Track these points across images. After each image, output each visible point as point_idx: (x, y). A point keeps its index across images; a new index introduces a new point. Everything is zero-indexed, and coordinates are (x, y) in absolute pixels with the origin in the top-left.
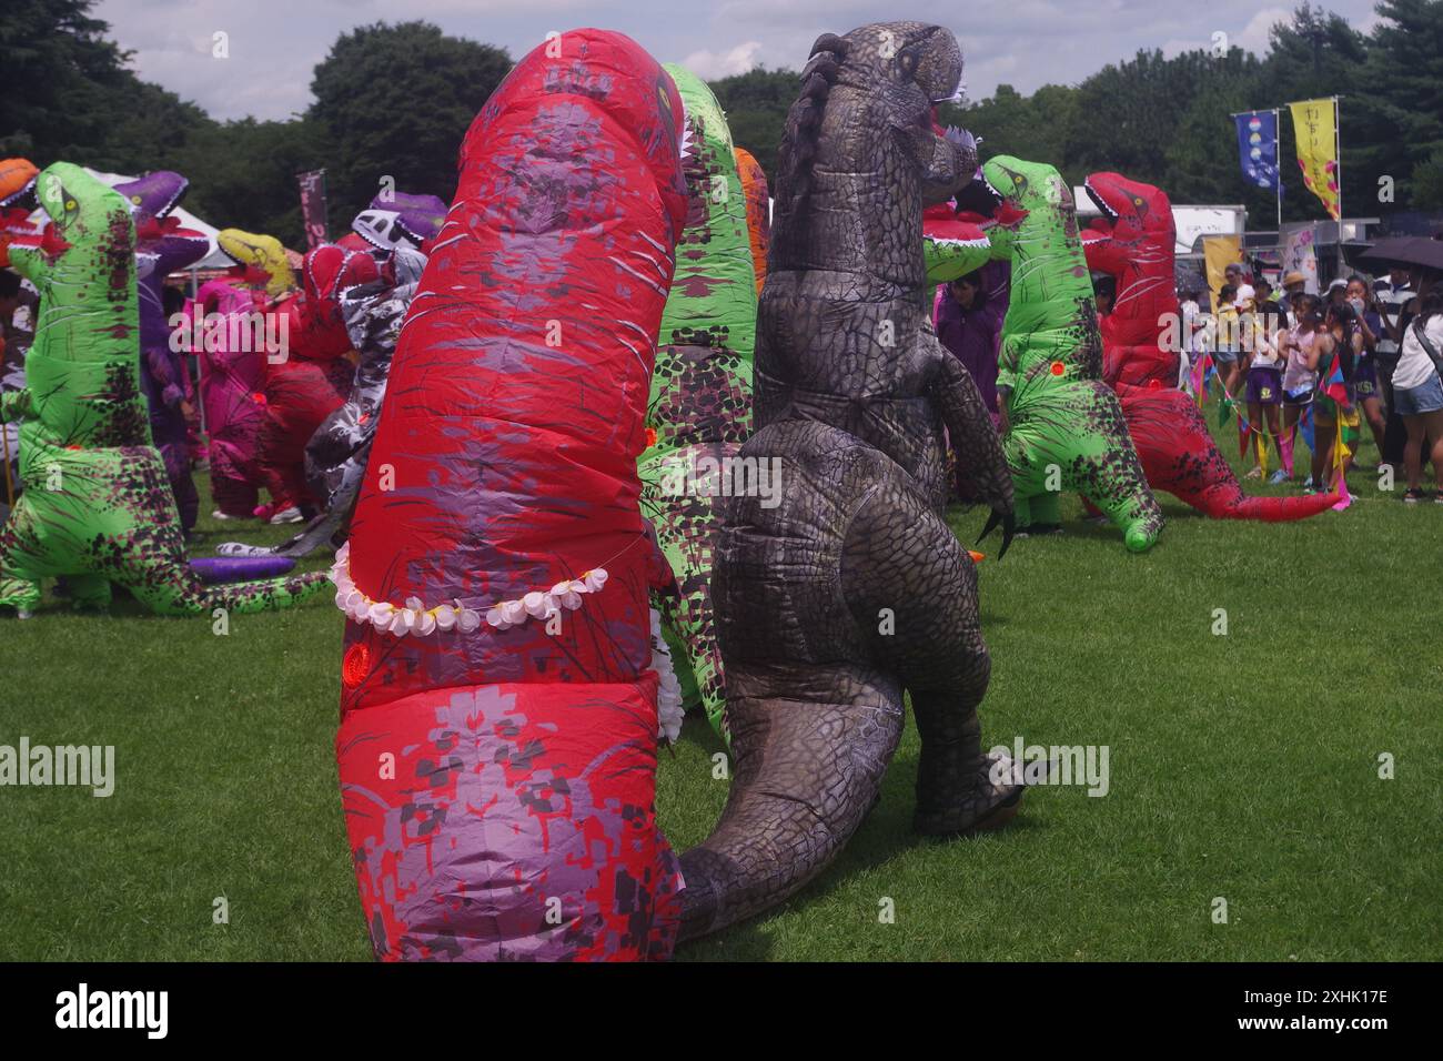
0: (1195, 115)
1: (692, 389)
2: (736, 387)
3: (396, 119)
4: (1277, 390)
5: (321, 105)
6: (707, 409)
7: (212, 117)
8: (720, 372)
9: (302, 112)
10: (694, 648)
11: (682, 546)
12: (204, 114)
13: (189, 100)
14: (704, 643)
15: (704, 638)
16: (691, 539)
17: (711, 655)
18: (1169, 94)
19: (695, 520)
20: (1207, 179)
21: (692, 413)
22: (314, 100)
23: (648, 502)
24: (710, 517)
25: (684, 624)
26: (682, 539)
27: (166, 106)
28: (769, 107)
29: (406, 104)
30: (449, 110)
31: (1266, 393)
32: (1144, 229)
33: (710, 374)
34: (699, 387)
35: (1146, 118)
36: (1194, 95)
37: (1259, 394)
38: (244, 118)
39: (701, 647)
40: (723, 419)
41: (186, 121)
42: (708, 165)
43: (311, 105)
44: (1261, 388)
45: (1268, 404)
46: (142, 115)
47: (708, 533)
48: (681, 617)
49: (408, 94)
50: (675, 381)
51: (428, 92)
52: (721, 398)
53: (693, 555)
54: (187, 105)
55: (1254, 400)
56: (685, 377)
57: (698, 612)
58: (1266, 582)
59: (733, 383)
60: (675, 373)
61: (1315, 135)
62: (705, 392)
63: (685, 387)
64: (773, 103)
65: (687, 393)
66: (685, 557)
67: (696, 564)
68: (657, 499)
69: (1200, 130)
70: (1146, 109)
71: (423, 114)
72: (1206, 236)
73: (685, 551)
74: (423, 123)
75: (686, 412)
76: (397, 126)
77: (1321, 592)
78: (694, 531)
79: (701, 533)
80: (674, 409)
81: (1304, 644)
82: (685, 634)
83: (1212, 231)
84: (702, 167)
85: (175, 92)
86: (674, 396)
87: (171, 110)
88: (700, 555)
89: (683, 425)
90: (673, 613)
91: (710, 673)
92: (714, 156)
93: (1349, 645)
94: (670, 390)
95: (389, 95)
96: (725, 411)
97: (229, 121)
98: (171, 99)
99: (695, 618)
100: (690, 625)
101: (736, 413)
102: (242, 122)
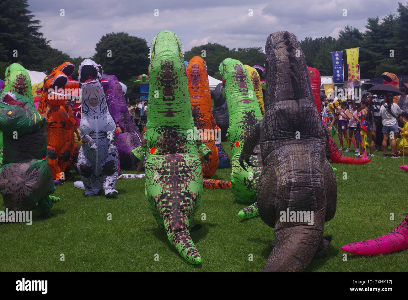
0: (320, 54)
1: (166, 138)
2: (181, 137)
3: (117, 57)
4: (346, 126)
5: (98, 54)
6: (171, 144)
7: (71, 57)
8: (176, 133)
9: (93, 56)
10: (163, 217)
11: (161, 184)
12: (69, 56)
13: (65, 53)
14: (166, 215)
15: (166, 214)
16: (164, 182)
17: (168, 219)
18: (314, 49)
19: (165, 176)
20: (323, 70)
21: (166, 146)
22: (96, 52)
23: (151, 170)
24: (169, 175)
25: (160, 209)
26: (161, 182)
27: (59, 54)
28: (212, 53)
29: (119, 53)
30: (130, 54)
31: (343, 127)
32: (312, 79)
33: (173, 133)
34: (169, 137)
35: (308, 55)
36: (320, 49)
37: (341, 128)
38: (78, 57)
39: (165, 217)
40: (176, 147)
41: (64, 58)
42: (174, 77)
43: (95, 54)
44: (342, 126)
45: (344, 130)
46: (53, 57)
47: (168, 180)
48: (159, 207)
49: (120, 51)
50: (161, 135)
51: (125, 50)
52: (176, 141)
53: (164, 187)
54: (64, 54)
55: (340, 128)
56: (165, 134)
57: (164, 205)
58: (347, 184)
59: (179, 136)
60: (162, 133)
61: (353, 57)
62: (171, 139)
63: (164, 137)
64: (213, 52)
65: (165, 139)
66: (161, 188)
67: (164, 190)
68: (154, 169)
69: (322, 58)
70: (308, 53)
71: (124, 56)
72: (324, 84)
73: (161, 186)
74: (123, 58)
75: (165, 145)
76: (117, 59)
77: (363, 187)
78: (164, 179)
79: (166, 180)
80: (161, 144)
81: (360, 205)
82: (160, 212)
83: (326, 83)
84: (172, 78)
85: (61, 51)
86: (161, 140)
87: (60, 55)
88: (166, 187)
89: (164, 149)
90: (157, 205)
91: (168, 225)
92: (176, 73)
93: (373, 206)
94: (160, 138)
95: (115, 51)
96: (177, 145)
97: (75, 58)
98: (60, 53)
99: (163, 207)
100: (162, 209)
101: (181, 145)
102: (78, 58)
